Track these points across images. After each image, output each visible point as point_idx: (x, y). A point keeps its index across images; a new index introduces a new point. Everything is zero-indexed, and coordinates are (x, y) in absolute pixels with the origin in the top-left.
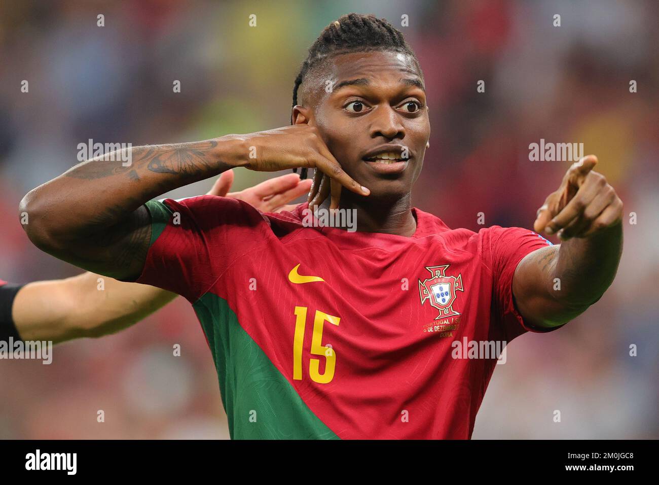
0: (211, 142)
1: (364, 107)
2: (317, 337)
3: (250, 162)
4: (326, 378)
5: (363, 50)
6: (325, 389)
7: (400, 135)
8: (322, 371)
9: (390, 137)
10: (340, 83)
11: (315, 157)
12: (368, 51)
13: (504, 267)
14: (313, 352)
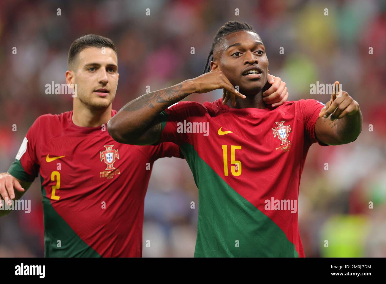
0: (180, 85)
1: (240, 54)
2: (233, 157)
3: (197, 90)
4: (239, 174)
5: (236, 31)
6: (239, 178)
7: (256, 62)
8: (236, 171)
9: (252, 63)
10: (229, 46)
11: (223, 84)
12: (238, 31)
13: (308, 120)
14: (232, 163)
